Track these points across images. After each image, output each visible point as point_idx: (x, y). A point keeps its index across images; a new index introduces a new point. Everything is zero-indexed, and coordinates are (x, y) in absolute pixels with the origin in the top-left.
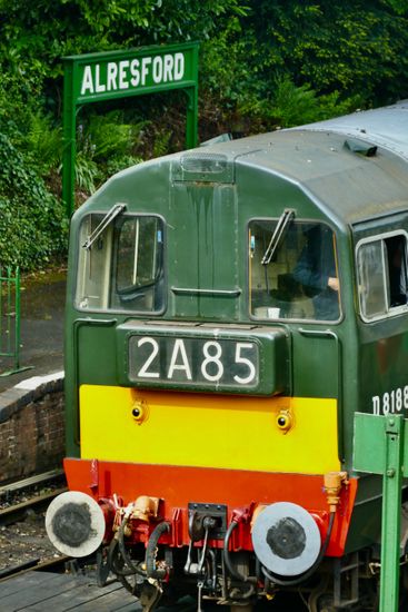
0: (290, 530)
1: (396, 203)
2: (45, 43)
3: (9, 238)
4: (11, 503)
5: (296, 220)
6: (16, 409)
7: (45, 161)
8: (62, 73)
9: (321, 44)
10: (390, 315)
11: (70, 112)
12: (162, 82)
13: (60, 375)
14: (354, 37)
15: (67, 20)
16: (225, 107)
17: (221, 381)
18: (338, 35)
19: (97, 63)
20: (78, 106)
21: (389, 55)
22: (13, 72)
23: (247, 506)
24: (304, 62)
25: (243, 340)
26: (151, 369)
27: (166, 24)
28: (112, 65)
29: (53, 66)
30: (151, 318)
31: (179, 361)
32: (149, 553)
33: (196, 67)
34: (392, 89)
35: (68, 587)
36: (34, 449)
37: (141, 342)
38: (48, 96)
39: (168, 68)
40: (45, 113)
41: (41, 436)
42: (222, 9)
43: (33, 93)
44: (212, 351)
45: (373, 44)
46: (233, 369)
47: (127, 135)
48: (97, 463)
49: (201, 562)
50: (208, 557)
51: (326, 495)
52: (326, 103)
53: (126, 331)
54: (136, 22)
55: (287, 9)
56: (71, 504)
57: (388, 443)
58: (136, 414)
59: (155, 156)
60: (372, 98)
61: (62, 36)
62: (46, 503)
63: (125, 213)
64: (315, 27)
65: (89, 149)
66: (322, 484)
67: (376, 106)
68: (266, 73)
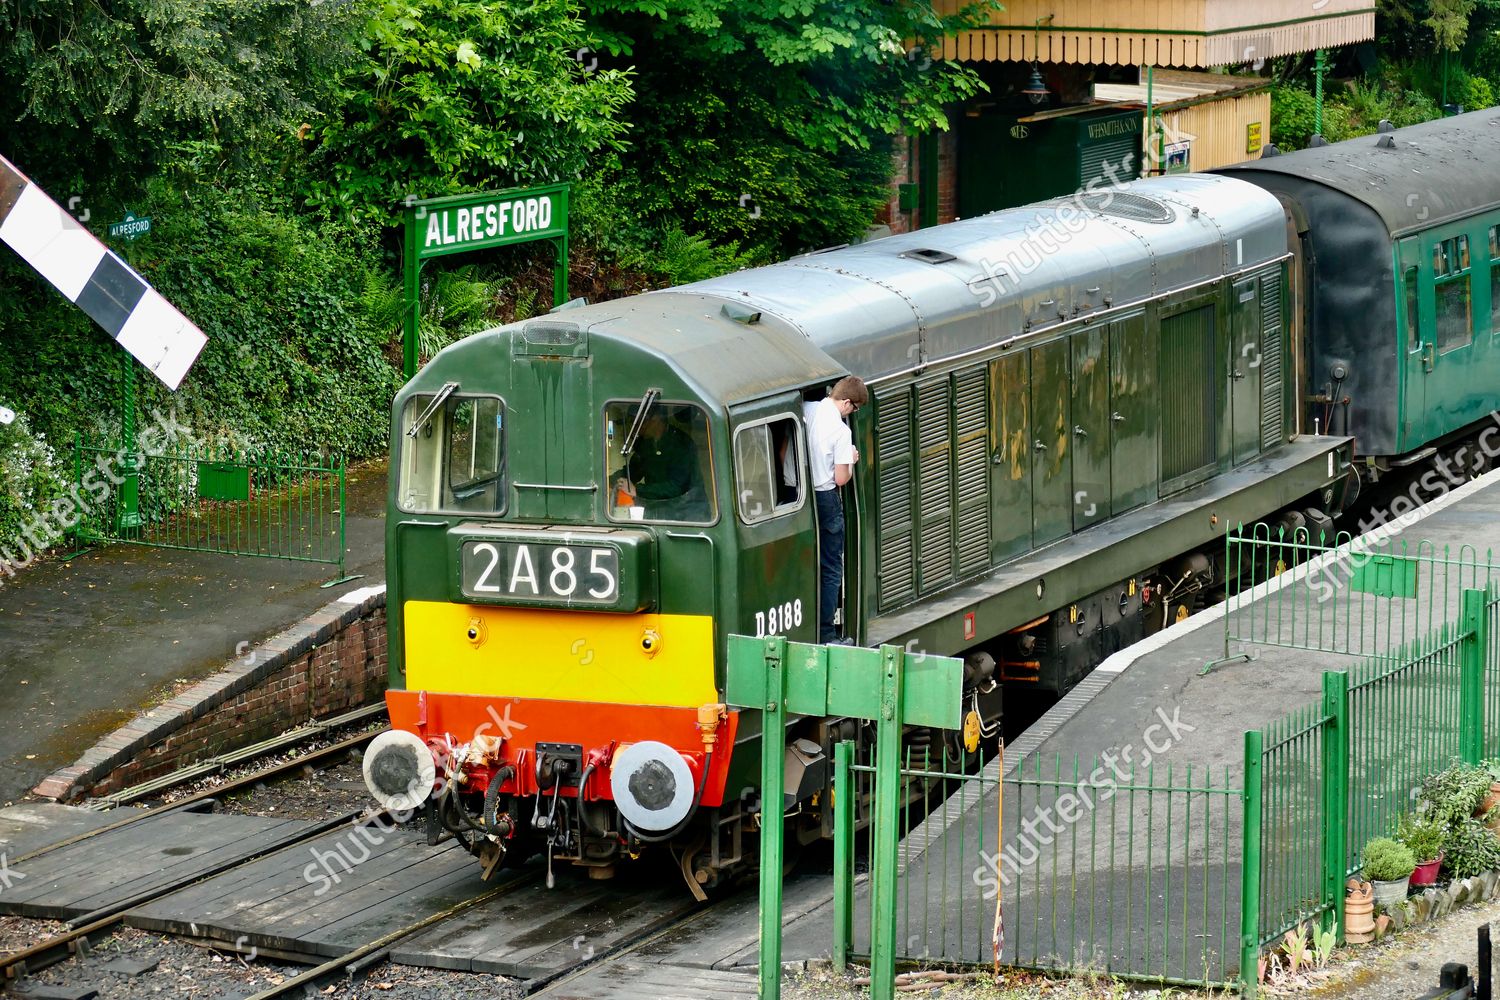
0: (657, 775)
1: (783, 381)
2: (383, 185)
3: (338, 420)
4: (332, 742)
5: (662, 401)
6: (339, 628)
7: (383, 326)
8: (403, 221)
9: (717, 184)
10: (776, 514)
11: (413, 268)
12: (524, 231)
13: (381, 589)
14: (756, 176)
15: (410, 158)
16: (603, 260)
17: (574, 595)
18: (738, 174)
19: (445, 209)
20: (422, 260)
21: (798, 197)
22: (345, 221)
23: (606, 747)
24: (697, 207)
25: (600, 546)
26: (488, 582)
27: (528, 161)
28: (462, 212)
29: (392, 213)
30: (488, 520)
31: (524, 572)
32: (488, 804)
33: (566, 213)
34: (802, 237)
35: (396, 845)
36: (362, 675)
37: (477, 549)
38: (386, 249)
39: (532, 215)
40: (383, 269)
41: (370, 659)
42: (597, 145)
43: (369, 246)
44: (563, 559)
45: (780, 185)
46: (589, 581)
47: (483, 296)
48: (426, 696)
49: (551, 815)
50: (559, 807)
51: (700, 732)
52: (723, 254)
53: (460, 535)
54: (492, 160)
55: (676, 144)
56: (393, 746)
57: (768, 672)
58: (472, 636)
59: (516, 320)
60: (778, 248)
61: (403, 177)
62: (363, 746)
63: (457, 394)
64: (711, 164)
65: (436, 312)
66: (696, 719)
67: (786, 257)
68: (652, 220)
